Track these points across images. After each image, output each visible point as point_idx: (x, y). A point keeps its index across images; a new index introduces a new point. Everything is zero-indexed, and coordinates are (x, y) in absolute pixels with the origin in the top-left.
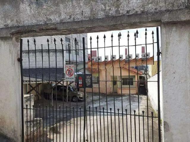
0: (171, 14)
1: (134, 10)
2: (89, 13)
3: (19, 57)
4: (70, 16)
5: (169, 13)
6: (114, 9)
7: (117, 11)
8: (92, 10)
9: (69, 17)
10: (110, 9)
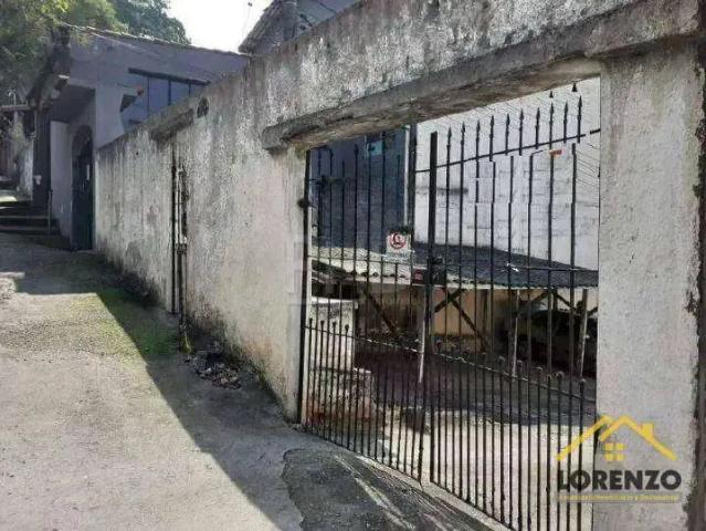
0: (610, 24)
1: (524, 27)
2: (421, 59)
3: (302, 196)
4: (384, 76)
5: (603, 21)
6: (475, 36)
7: (483, 42)
8: (427, 51)
9: (381, 79)
10: (466, 39)
